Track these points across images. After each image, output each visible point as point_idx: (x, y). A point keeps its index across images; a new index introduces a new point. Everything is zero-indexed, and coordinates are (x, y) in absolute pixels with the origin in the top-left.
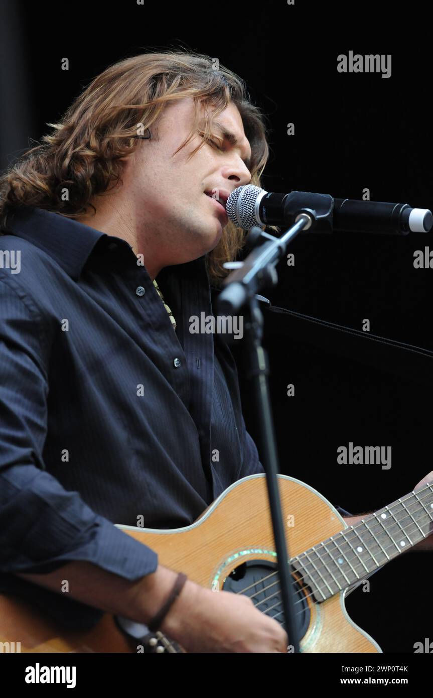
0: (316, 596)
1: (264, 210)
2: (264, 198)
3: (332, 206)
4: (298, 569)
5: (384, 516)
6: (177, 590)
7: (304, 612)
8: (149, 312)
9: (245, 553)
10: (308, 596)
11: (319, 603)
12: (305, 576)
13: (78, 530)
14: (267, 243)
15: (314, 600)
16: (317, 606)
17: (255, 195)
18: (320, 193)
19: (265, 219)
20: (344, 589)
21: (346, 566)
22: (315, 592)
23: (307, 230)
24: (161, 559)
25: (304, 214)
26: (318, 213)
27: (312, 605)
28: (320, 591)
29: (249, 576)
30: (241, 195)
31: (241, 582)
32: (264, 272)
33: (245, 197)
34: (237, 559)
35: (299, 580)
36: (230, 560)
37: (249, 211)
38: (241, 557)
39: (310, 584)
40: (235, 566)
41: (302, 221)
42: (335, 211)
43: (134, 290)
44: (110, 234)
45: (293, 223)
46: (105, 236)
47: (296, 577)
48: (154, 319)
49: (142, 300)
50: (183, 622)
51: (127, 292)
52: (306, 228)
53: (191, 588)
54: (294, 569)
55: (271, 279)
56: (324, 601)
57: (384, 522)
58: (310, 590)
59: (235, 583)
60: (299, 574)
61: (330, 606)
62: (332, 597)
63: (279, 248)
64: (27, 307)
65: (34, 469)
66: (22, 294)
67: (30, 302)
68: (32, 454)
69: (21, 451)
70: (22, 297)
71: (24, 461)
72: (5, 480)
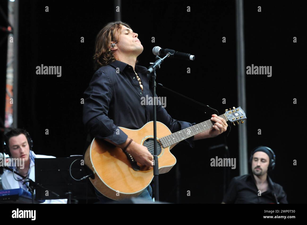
1: (160, 52)
2: (160, 50)
3: (174, 52)
4: (160, 141)
5: (180, 132)
6: (130, 142)
7: (160, 150)
9: (149, 136)
10: (162, 146)
11: (164, 148)
12: (161, 142)
13: (110, 131)
14: (159, 59)
15: (163, 147)
16: (163, 149)
17: (159, 48)
18: (172, 50)
19: (160, 54)
20: (169, 146)
21: (170, 141)
22: (163, 146)
24: (128, 137)
26: (171, 54)
27: (162, 148)
28: (164, 145)
29: (150, 141)
30: (156, 48)
31: (148, 142)
32: (158, 65)
35: (160, 143)
37: (157, 52)
38: (148, 137)
39: (162, 144)
40: (147, 139)
41: (168, 55)
42: (175, 54)
43: (133, 78)
44: (129, 65)
45: (166, 55)
46: (128, 65)
47: (159, 142)
48: (137, 84)
49: (134, 80)
50: (130, 149)
51: (131, 78)
52: (168, 57)
53: (133, 142)
54: (159, 140)
55: (159, 67)
56: (165, 148)
57: (180, 134)
58: (162, 145)
59: (146, 142)
60: (160, 142)
61: (166, 149)
62: (167, 147)
63: (162, 60)
64: (109, 81)
65: (104, 115)
66: (108, 78)
67: (110, 80)
68: (104, 112)
69: (101, 112)
70: (108, 79)
71: (102, 114)
72: (97, 118)
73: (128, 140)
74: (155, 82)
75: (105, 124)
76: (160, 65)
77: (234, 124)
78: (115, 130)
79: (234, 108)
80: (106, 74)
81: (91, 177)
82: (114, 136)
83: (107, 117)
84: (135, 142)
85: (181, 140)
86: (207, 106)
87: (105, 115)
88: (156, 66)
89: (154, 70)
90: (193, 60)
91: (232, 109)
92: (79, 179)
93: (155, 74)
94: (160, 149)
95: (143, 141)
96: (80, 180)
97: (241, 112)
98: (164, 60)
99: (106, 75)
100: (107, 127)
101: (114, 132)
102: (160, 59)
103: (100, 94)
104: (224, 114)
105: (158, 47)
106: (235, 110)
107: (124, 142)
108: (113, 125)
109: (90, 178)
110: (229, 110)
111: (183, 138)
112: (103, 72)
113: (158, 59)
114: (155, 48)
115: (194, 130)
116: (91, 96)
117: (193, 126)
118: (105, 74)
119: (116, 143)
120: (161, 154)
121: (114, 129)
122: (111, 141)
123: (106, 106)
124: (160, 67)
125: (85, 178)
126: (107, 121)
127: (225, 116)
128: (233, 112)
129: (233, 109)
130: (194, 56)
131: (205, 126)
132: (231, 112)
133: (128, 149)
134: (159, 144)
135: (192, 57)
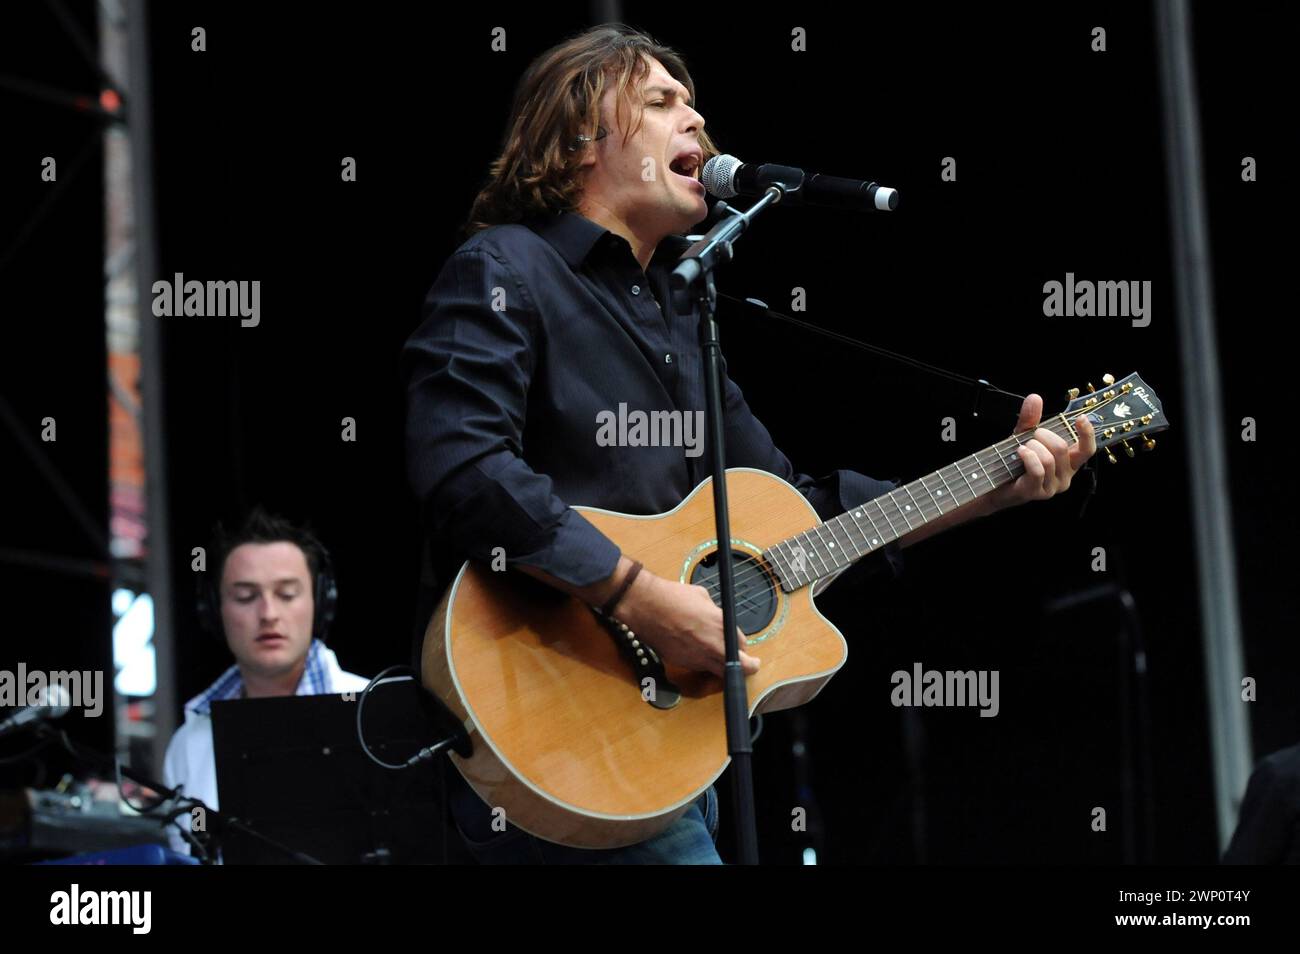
0: (784, 586)
1: (738, 180)
2: (739, 169)
3: (802, 181)
4: (769, 559)
5: (858, 515)
6: (631, 578)
7: (772, 601)
8: (643, 310)
10: (777, 585)
11: (787, 593)
12: (774, 566)
13: (541, 527)
14: (731, 216)
15: (783, 589)
16: (785, 595)
17: (731, 164)
18: (793, 166)
19: (738, 189)
20: (813, 581)
21: (816, 559)
22: (783, 582)
23: (777, 203)
25: (774, 188)
26: (787, 187)
27: (779, 594)
28: (788, 580)
30: (717, 164)
31: (712, 569)
32: (721, 246)
33: (720, 167)
34: (709, 548)
35: (768, 569)
36: (701, 548)
37: (724, 181)
39: (779, 574)
40: (707, 554)
41: (771, 194)
42: (805, 186)
43: (631, 288)
45: (763, 195)
46: (608, 232)
47: (765, 566)
48: (647, 317)
49: (636, 299)
51: (623, 290)
52: (773, 202)
53: (644, 576)
54: (764, 559)
55: (727, 253)
56: (792, 591)
57: (858, 520)
58: (779, 580)
59: (705, 569)
60: (769, 564)
61: (798, 597)
62: (801, 587)
63: (742, 222)
64: (522, 296)
65: (508, 455)
66: (519, 283)
67: (525, 292)
68: (507, 441)
69: (496, 439)
70: (519, 286)
71: (498, 449)
72: (477, 469)
73: (623, 566)
74: (712, 323)
75: (518, 496)
76: (733, 245)
77: (1111, 457)
78: (560, 521)
79: (1108, 378)
80: (507, 266)
81: (455, 750)
82: (557, 548)
83: (521, 462)
84: (654, 573)
85: (866, 551)
86: (981, 381)
87: (512, 455)
88: (714, 247)
89: (705, 269)
90: (888, 209)
91: (1100, 385)
92: (403, 764)
93: (712, 286)
94: (769, 599)
95: (688, 565)
96: (405, 766)
97: (1141, 395)
98: (753, 218)
99: (507, 269)
100: (526, 510)
101: (559, 530)
102: (735, 214)
103: (487, 354)
104: (1062, 415)
105: (728, 157)
106: (1112, 392)
107: (606, 574)
108: (551, 501)
109: (450, 753)
110: (1084, 391)
111: (875, 542)
112: (494, 257)
113: (727, 215)
114: (714, 162)
115: (925, 497)
116: (451, 361)
117: (921, 479)
118: (502, 263)
119: (570, 579)
120: (774, 620)
121: (559, 516)
122: (547, 572)
123: (515, 412)
124: (731, 255)
125: (430, 755)
126: (523, 481)
127: (1066, 421)
128: (1104, 399)
129: (1105, 385)
130: (893, 190)
131: (975, 476)
132: (1095, 400)
133: (623, 609)
134: (766, 576)
135: (884, 194)
